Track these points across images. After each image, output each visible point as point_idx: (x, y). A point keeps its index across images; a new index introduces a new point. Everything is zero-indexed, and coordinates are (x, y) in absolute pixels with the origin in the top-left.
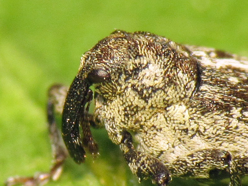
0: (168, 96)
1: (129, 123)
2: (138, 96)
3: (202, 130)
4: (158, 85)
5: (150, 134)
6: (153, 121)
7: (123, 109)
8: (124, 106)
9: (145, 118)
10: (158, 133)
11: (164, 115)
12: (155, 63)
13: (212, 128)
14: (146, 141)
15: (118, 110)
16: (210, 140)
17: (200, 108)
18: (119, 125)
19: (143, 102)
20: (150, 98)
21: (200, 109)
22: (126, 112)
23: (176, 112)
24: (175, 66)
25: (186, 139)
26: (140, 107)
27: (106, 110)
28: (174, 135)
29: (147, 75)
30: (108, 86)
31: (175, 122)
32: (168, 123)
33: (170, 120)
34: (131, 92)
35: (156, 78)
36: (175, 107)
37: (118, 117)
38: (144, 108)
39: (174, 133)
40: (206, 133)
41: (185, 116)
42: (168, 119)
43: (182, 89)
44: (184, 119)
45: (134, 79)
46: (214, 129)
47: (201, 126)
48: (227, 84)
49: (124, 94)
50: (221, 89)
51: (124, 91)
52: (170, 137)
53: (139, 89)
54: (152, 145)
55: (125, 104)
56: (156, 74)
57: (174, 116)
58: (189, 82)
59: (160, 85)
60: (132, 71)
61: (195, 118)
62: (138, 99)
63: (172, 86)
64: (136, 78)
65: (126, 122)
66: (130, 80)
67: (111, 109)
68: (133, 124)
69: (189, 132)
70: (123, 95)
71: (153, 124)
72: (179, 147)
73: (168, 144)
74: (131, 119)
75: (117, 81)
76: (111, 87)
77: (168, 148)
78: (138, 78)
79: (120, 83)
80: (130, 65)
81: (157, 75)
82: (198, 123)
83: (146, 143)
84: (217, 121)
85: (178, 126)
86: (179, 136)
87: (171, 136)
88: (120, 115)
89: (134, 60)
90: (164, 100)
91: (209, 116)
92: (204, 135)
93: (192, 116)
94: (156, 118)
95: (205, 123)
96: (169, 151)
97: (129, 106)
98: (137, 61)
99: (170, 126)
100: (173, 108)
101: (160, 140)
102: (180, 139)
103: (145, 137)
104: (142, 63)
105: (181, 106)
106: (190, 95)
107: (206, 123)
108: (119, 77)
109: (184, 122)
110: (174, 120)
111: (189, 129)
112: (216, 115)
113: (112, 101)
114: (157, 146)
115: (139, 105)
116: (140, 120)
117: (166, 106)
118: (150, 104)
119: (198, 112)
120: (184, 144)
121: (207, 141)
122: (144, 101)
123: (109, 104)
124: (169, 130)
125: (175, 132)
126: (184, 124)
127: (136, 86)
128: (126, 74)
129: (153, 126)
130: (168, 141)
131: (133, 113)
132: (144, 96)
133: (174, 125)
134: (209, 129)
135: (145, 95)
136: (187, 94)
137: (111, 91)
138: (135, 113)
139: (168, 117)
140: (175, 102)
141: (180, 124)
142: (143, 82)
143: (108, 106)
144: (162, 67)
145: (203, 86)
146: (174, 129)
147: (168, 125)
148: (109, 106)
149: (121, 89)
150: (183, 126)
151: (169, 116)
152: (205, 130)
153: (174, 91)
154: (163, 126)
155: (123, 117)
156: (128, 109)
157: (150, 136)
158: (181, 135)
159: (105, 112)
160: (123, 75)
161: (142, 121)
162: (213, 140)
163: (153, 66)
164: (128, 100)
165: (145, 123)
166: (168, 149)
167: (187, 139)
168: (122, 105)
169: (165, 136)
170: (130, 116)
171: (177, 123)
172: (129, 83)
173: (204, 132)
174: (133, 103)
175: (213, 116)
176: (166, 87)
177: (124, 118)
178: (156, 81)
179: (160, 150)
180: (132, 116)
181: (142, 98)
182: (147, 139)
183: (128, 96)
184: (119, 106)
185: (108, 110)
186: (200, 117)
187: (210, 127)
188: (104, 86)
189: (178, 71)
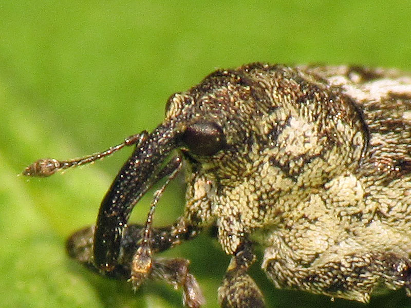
0: (329, 165)
1: (266, 219)
2: (281, 174)
3: (384, 210)
4: (312, 150)
5: (297, 230)
6: (303, 209)
7: (256, 197)
8: (259, 193)
9: (290, 206)
10: (312, 227)
11: (321, 197)
12: (299, 115)
13: (400, 204)
14: (290, 241)
15: (246, 200)
16: (398, 222)
17: (382, 175)
18: (249, 224)
19: (288, 181)
20: (301, 174)
21: (381, 177)
22: (262, 202)
23: (342, 188)
24: (328, 113)
25: (359, 229)
26: (283, 191)
27: (224, 203)
28: (339, 225)
29: (291, 138)
30: (231, 165)
31: (341, 204)
32: (329, 207)
33: (332, 202)
34: (269, 169)
35: (306, 139)
36: (338, 181)
37: (248, 213)
38: (290, 191)
39: (338, 222)
40: (391, 213)
41: (357, 193)
42: (328, 201)
43: (348, 149)
44: (357, 197)
45: (271, 148)
46: (403, 204)
47: (382, 205)
48: (406, 126)
49: (257, 174)
50: (400, 137)
51: (258, 169)
52: (332, 229)
53: (282, 162)
54: (300, 247)
55: (259, 189)
56: (304, 133)
57: (338, 194)
58: (354, 135)
59: (316, 150)
60: (267, 135)
61: (372, 193)
62: (281, 179)
63: (335, 148)
64: (275, 146)
65: (261, 218)
66: (267, 151)
67: (231, 200)
68: (271, 219)
69: (364, 216)
70: (256, 176)
71: (302, 212)
72: (346, 243)
73: (327, 241)
74: (269, 212)
75: (246, 156)
76: (236, 166)
77: (327, 247)
78: (277, 145)
79: (251, 158)
80: (264, 126)
81: (307, 134)
82: (378, 199)
83: (290, 244)
84: (408, 191)
85: (345, 211)
86: (347, 225)
87: (333, 227)
88: (251, 209)
89: (268, 116)
90: (323, 172)
91: (396, 185)
92: (387, 218)
93: (368, 191)
94: (307, 203)
95: (389, 198)
96: (330, 251)
97: (267, 193)
98: (272, 117)
99: (331, 211)
100: (337, 182)
101: (315, 236)
102: (348, 230)
103: (287, 236)
104: (279, 119)
105: (347, 178)
106: (359, 156)
107: (391, 197)
108: (250, 149)
109: (356, 203)
110: (338, 201)
111: (364, 212)
112: (406, 181)
113: (234, 187)
114: (310, 247)
115: (282, 188)
116: (282, 210)
117: (325, 181)
118: (300, 183)
119: (376, 183)
120: (354, 237)
121: (392, 226)
122: (290, 180)
123: (228, 193)
124: (329, 219)
125: (341, 219)
126: (356, 205)
127: (277, 158)
128: (259, 143)
129: (304, 216)
130: (327, 235)
131: (272, 201)
132: (291, 171)
133: (338, 210)
134: (395, 206)
135: (293, 171)
136: (354, 156)
137: (235, 173)
138: (275, 202)
139: (328, 197)
140: (339, 172)
141: (349, 206)
142: (287, 150)
143: (225, 196)
144: (311, 120)
145: (374, 138)
146: (339, 215)
147: (328, 210)
148: (227, 197)
149: (252, 167)
150: (355, 208)
151: (331, 196)
152: (390, 208)
153: (337, 155)
154: (321, 214)
155: (256, 210)
156: (264, 196)
157: (297, 232)
158: (351, 223)
159: (221, 207)
160: (255, 144)
161: (284, 211)
162: (400, 222)
163: (297, 120)
164: (264, 183)
165: (289, 213)
166: (327, 249)
167: (361, 228)
168: (255, 191)
169: (323, 229)
170: (267, 207)
171: (344, 206)
172: (266, 155)
173: (388, 212)
174: (274, 186)
175: (402, 185)
176: (325, 152)
177: (259, 213)
178: (307, 145)
179: (314, 253)
180: (270, 206)
181: (289, 176)
182: (292, 238)
183: (265, 177)
184: (249, 193)
185: (226, 202)
186: (381, 191)
187: (397, 202)
188: (225, 167)
189: (335, 121)
